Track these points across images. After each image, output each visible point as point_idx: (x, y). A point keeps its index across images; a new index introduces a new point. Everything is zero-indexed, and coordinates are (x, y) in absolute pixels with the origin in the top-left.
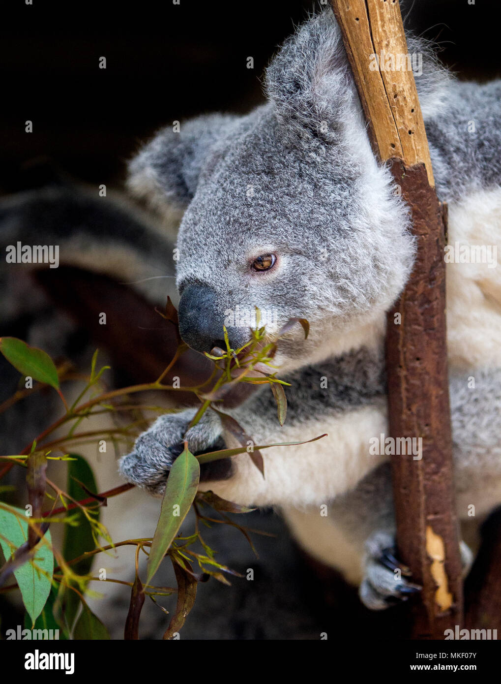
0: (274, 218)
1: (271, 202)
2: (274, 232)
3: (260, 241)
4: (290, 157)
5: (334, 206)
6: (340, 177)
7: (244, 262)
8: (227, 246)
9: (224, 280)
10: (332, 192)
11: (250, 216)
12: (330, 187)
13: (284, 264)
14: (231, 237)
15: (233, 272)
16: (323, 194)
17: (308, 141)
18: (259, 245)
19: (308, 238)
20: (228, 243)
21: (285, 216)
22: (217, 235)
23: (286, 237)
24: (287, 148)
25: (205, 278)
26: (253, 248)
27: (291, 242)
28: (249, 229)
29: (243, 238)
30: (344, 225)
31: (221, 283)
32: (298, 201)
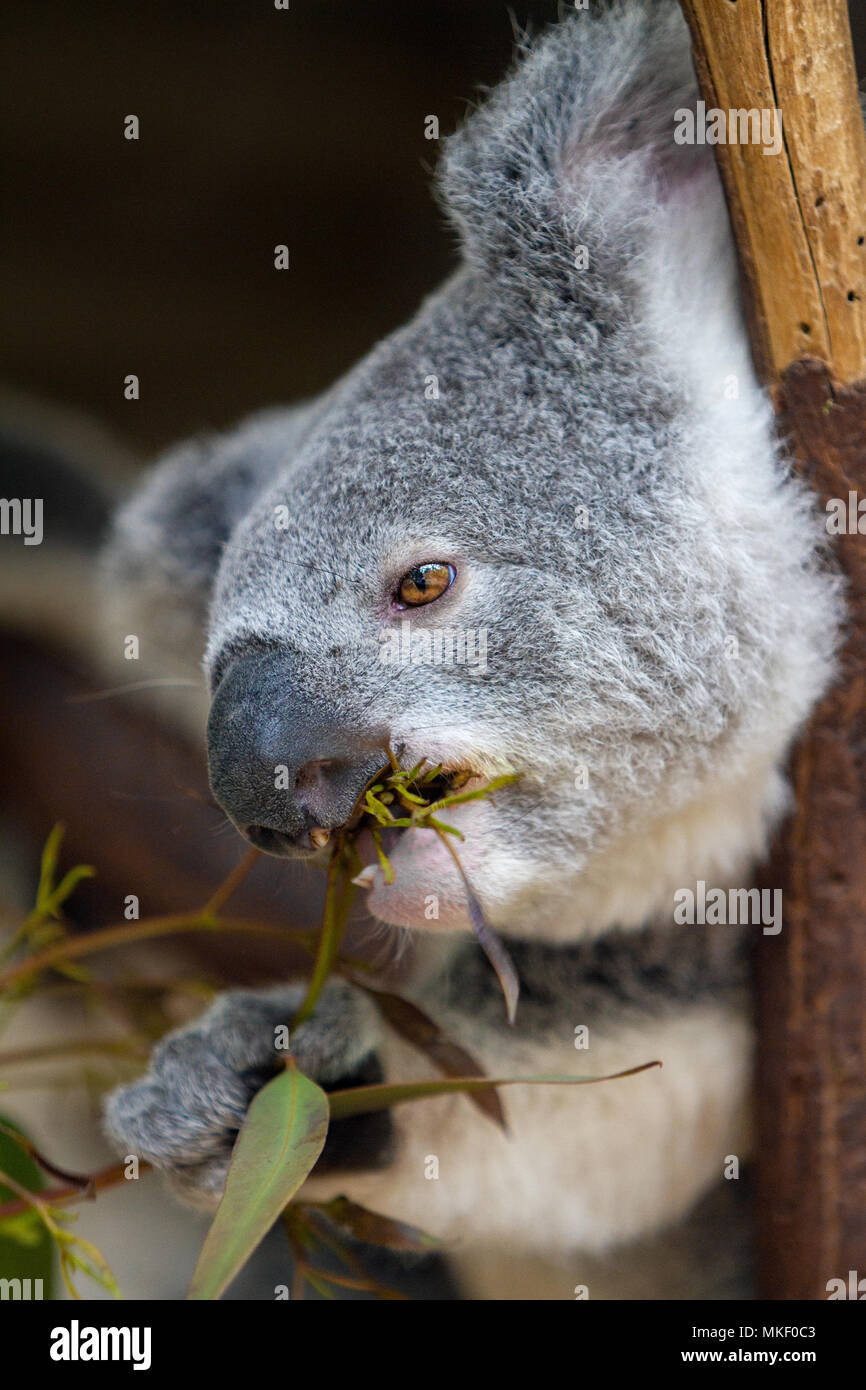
0: (454, 476)
1: (447, 443)
2: (453, 506)
3: (417, 529)
4: (506, 355)
5: (614, 465)
6: (631, 406)
7: (374, 582)
8: (331, 551)
9: (319, 628)
10: (609, 437)
11: (390, 472)
12: (604, 424)
13: (477, 585)
14: (341, 528)
15: (344, 611)
16: (585, 439)
17: (551, 312)
18: (413, 537)
19: (540, 527)
20: (334, 543)
21: (484, 474)
22: (307, 529)
23: (484, 519)
24: (498, 336)
25: (273, 628)
26: (397, 545)
27: (497, 534)
28: (385, 503)
29: (371, 523)
30: (640, 506)
31: (313, 633)
32: (521, 449)
